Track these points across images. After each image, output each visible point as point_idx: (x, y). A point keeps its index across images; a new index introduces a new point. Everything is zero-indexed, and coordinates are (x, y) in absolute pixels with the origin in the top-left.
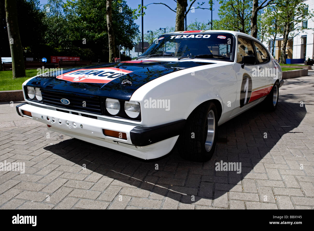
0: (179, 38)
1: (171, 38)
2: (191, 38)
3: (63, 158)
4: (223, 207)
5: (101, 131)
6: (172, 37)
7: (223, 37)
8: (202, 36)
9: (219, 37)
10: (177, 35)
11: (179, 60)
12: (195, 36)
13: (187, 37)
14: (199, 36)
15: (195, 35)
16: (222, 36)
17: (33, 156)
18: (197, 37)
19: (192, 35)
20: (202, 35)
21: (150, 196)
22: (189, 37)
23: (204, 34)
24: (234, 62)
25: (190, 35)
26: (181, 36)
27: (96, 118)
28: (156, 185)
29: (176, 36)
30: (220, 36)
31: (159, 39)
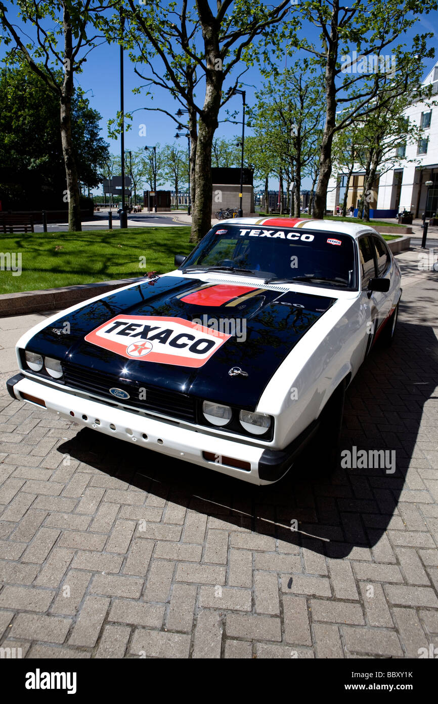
0: (257, 235)
1: (241, 235)
2: (278, 238)
3: (101, 472)
4: (389, 561)
5: (200, 454)
6: (243, 233)
7: (336, 241)
8: (300, 237)
9: (329, 242)
10: (252, 229)
11: (267, 283)
13: (272, 234)
14: (293, 236)
15: (286, 233)
16: (334, 240)
17: (48, 469)
18: (289, 236)
19: (279, 233)
20: (299, 235)
21: (277, 547)
22: (276, 236)
23: (302, 232)
25: (276, 231)
26: (260, 231)
27: (177, 424)
28: (277, 524)
29: (249, 230)
30: (332, 240)
31: (217, 233)
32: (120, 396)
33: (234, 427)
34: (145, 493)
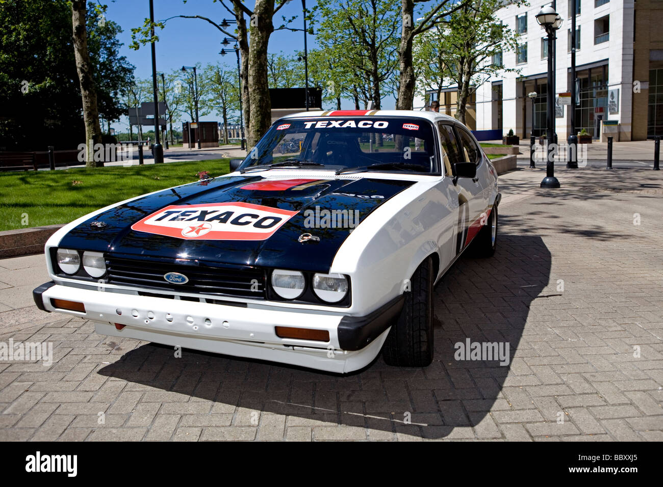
0: (325, 127)
1: (307, 127)
2: (349, 128)
3: (155, 388)
4: (494, 437)
5: (273, 331)
6: (309, 125)
7: (413, 126)
8: (373, 125)
9: (406, 127)
10: (317, 121)
11: (338, 174)
12: (357, 122)
13: (341, 124)
14: (365, 124)
16: (411, 125)
17: (88, 391)
18: (361, 125)
19: (349, 122)
20: (371, 122)
21: (368, 436)
22: (345, 126)
23: (374, 120)
24: (441, 176)
25: (346, 121)
26: (327, 122)
27: (244, 305)
28: (367, 416)
29: (315, 123)
30: (408, 125)
31: (278, 128)
32: (177, 281)
33: (309, 297)
34: (210, 403)
